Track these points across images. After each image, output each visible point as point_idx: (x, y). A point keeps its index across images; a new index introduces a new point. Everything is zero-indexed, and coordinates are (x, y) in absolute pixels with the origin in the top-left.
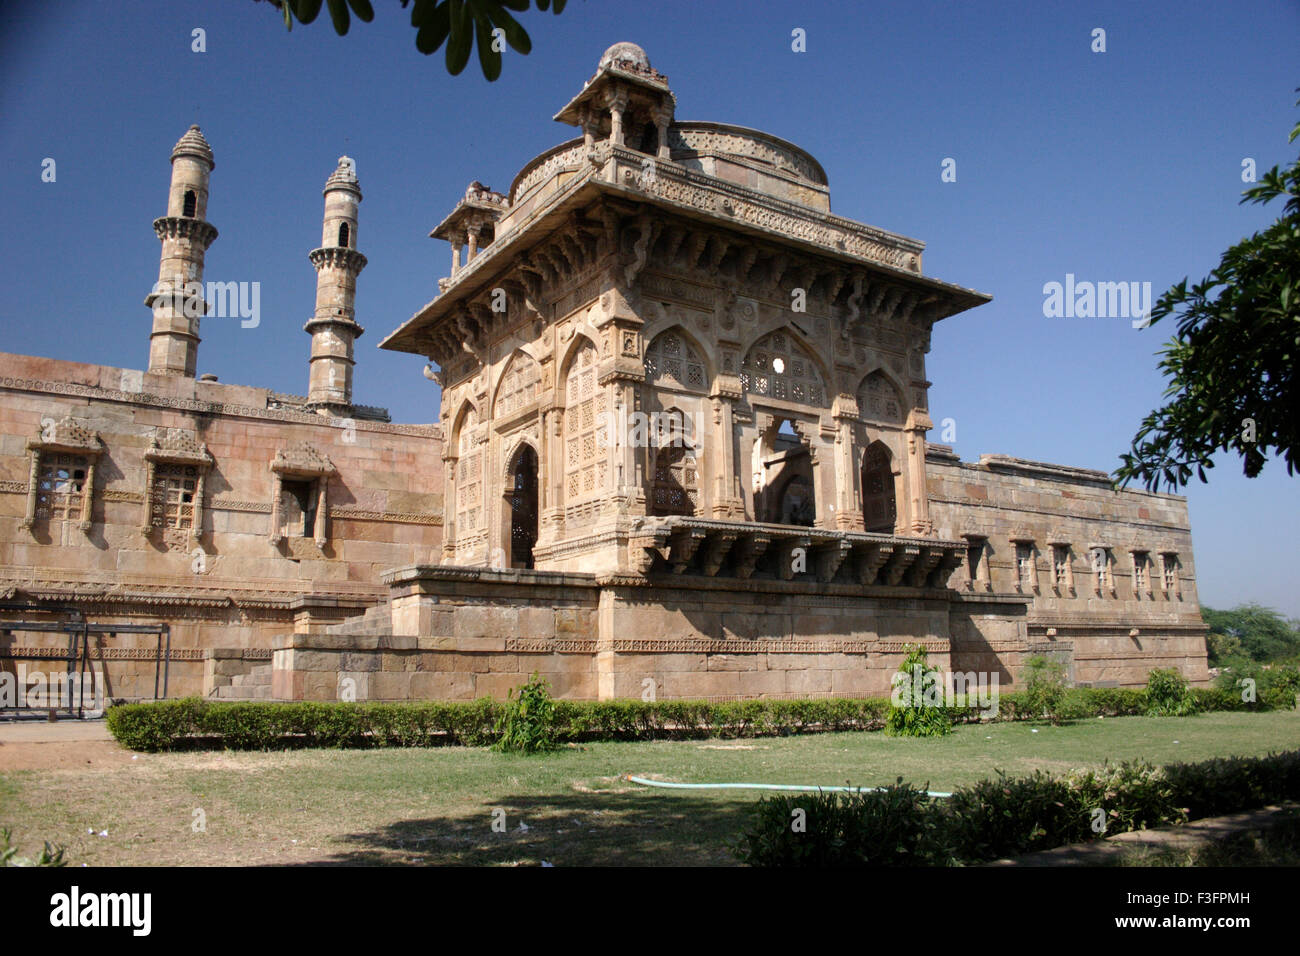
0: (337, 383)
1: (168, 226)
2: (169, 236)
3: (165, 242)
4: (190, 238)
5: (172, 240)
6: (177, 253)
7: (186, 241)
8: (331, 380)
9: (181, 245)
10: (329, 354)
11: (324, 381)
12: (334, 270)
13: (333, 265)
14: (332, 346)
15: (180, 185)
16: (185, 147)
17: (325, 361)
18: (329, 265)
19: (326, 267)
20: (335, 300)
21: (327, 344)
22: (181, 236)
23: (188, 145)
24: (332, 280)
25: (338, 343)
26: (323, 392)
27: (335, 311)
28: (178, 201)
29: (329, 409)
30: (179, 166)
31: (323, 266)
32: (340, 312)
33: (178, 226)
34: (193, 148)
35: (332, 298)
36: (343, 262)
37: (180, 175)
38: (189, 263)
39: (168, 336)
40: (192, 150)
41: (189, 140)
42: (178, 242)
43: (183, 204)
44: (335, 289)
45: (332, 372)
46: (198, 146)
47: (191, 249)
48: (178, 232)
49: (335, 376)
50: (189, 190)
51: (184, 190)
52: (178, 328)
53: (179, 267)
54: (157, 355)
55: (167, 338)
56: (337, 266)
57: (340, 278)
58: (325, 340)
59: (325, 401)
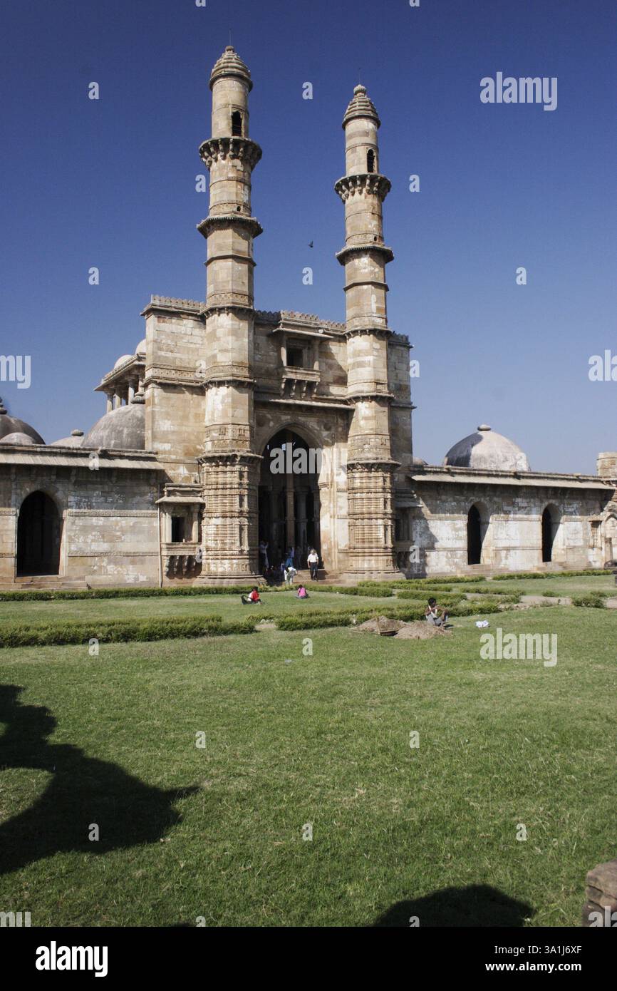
0: (378, 309)
1: (221, 147)
2: (219, 158)
3: (214, 165)
4: (241, 160)
5: (223, 162)
6: (231, 175)
7: (238, 162)
8: (374, 307)
9: (233, 166)
10: (369, 280)
11: (365, 308)
12: (366, 197)
13: (364, 190)
14: (372, 272)
15: (226, 106)
16: (227, 67)
17: (365, 287)
18: (361, 192)
19: (357, 194)
20: (370, 226)
21: (366, 271)
22: (233, 157)
23: (230, 65)
24: (365, 206)
25: (377, 270)
26: (366, 319)
27: (371, 237)
28: (226, 122)
29: (374, 335)
30: (222, 87)
31: (353, 193)
32: (375, 239)
33: (231, 147)
34: (236, 68)
35: (366, 225)
36: (375, 189)
37: (225, 96)
38: (242, 185)
39: (231, 260)
40: (235, 70)
41: (228, 59)
42: (230, 164)
43: (231, 125)
44: (369, 215)
45: (374, 298)
46: (240, 66)
47: (244, 172)
48: (231, 153)
49: (376, 302)
50: (235, 111)
51: (231, 111)
52: (238, 251)
53: (234, 190)
54: (220, 280)
55: (229, 262)
56: (369, 192)
57: (372, 204)
58: (364, 267)
59: (371, 327)
